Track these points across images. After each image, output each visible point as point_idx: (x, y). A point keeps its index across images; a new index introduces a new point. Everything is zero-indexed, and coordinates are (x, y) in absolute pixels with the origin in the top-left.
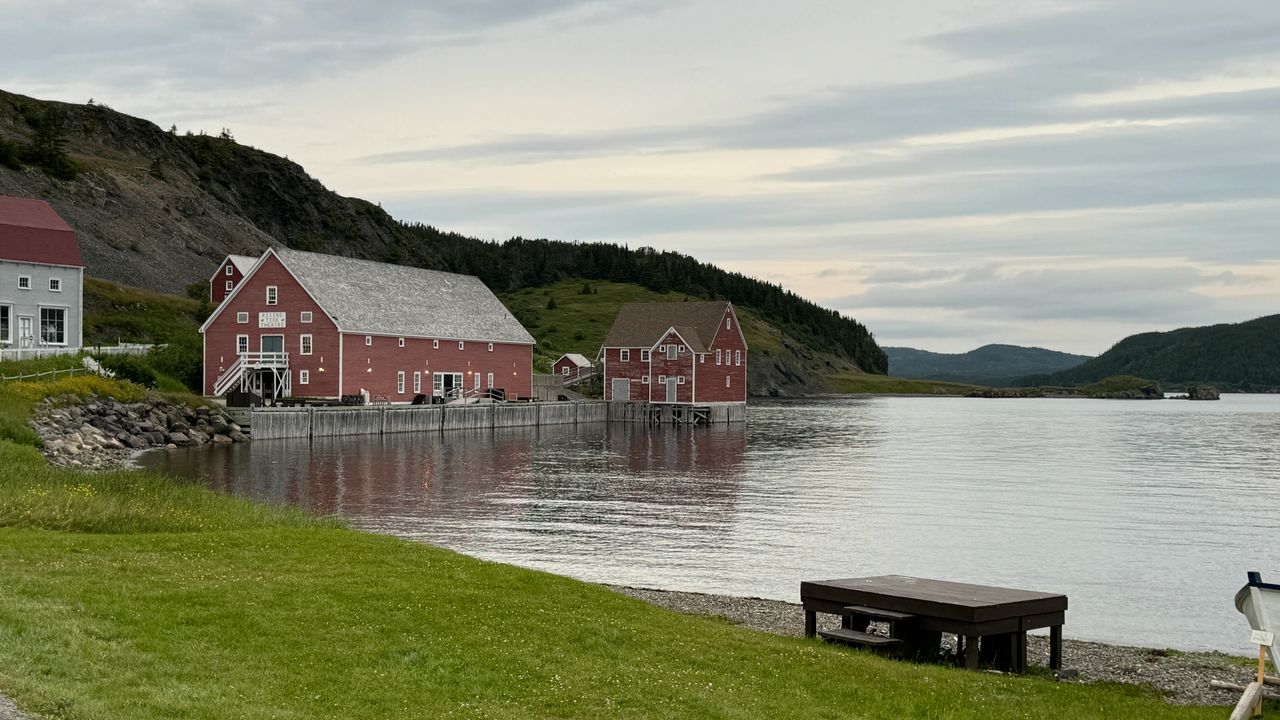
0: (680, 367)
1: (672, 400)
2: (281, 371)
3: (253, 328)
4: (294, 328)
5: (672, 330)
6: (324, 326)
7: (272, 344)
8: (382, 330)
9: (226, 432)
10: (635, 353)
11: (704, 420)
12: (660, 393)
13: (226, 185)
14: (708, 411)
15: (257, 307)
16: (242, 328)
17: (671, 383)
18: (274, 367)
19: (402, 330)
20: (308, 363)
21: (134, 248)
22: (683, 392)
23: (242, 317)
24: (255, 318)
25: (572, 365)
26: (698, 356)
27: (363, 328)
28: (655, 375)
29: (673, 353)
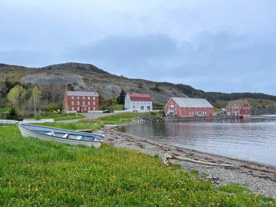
0: (237, 110)
1: (236, 115)
3: (170, 107)
4: (175, 107)
5: (235, 104)
6: (178, 106)
7: (172, 109)
8: (186, 106)
9: (162, 120)
10: (231, 108)
11: (241, 118)
12: (234, 114)
14: (242, 116)
15: (170, 105)
16: (169, 107)
17: (236, 112)
18: (172, 112)
19: (190, 107)
20: (176, 111)
22: (238, 114)
25: (222, 110)
26: (240, 108)
27: (183, 107)
28: (233, 111)
29: (236, 108)
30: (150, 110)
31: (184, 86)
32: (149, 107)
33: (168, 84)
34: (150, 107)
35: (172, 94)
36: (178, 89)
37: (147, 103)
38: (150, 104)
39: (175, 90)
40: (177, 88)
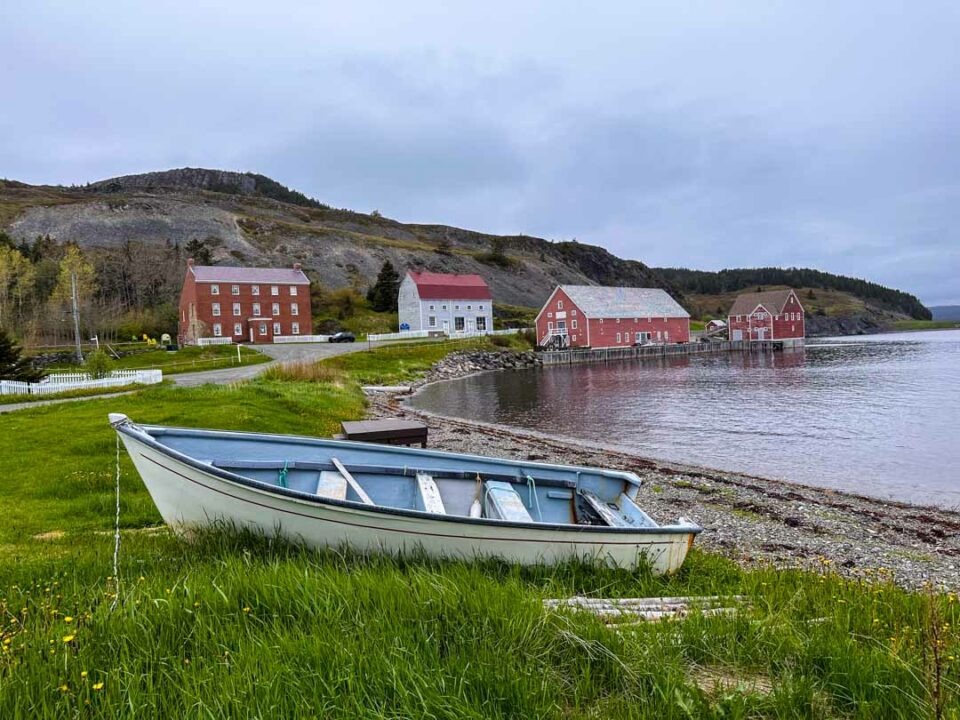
0: (765, 323)
1: (761, 338)
2: (565, 336)
3: (554, 319)
4: (569, 317)
5: (760, 305)
6: (581, 316)
7: (561, 325)
8: (607, 316)
9: (532, 362)
10: (744, 318)
11: (779, 347)
12: (755, 336)
13: (574, 261)
14: (781, 344)
15: (555, 310)
16: (549, 320)
17: (761, 331)
18: (561, 335)
19: (618, 315)
20: (576, 332)
21: (529, 291)
22: (767, 335)
23: (550, 315)
24: (554, 315)
25: (715, 325)
26: (774, 318)
27: (598, 316)
28: (753, 327)
29: (761, 316)
30: (484, 328)
31: (582, 248)
32: (481, 320)
33: (532, 243)
34: (484, 319)
35: (548, 275)
36: (565, 260)
37: (475, 305)
38: (486, 309)
39: (555, 263)
40: (561, 256)
